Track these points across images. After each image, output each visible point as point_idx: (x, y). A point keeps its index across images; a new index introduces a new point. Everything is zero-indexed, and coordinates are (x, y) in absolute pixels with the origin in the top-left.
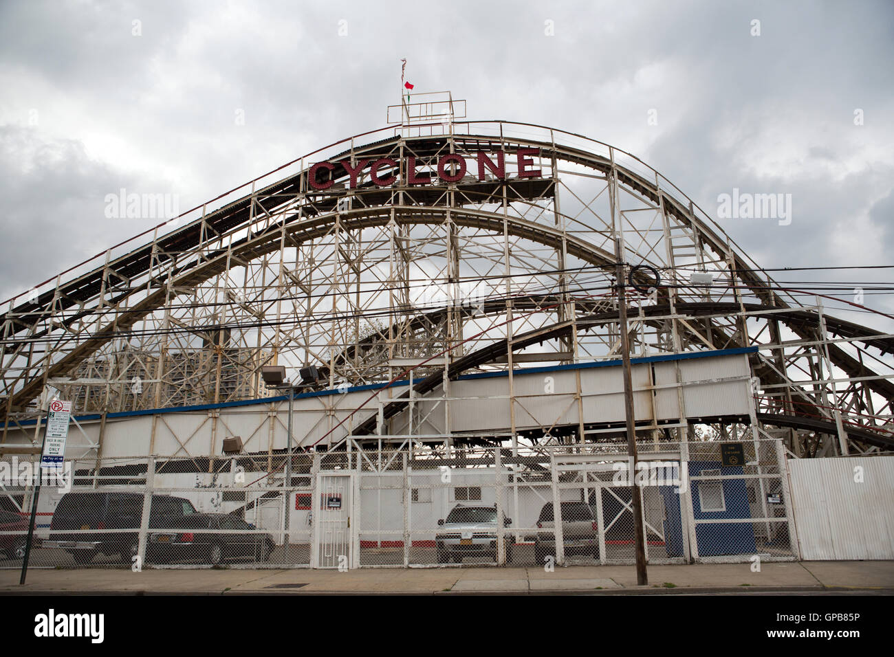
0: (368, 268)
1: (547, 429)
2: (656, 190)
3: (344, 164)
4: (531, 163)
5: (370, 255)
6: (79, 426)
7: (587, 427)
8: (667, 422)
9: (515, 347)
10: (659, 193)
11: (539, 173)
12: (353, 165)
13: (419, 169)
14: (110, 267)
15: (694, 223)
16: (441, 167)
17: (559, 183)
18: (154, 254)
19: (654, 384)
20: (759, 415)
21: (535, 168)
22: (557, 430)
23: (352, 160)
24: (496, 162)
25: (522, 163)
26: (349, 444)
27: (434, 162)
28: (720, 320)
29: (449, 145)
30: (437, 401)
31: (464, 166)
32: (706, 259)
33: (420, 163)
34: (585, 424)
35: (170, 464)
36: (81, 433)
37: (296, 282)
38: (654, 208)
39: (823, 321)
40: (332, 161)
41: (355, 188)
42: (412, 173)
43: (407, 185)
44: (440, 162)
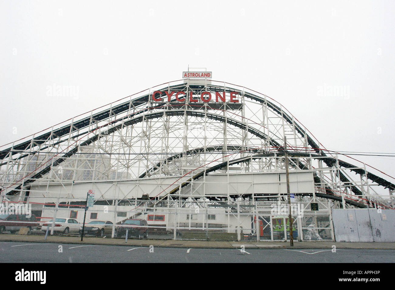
0: (172, 132)
1: (241, 195)
2: (280, 111)
3: (166, 92)
4: (235, 97)
5: (176, 127)
6: (63, 186)
7: (255, 195)
8: (284, 194)
9: (230, 165)
10: (281, 112)
11: (238, 101)
12: (169, 93)
13: (194, 96)
14: (73, 125)
15: (293, 123)
16: (202, 96)
17: (245, 105)
18: (91, 121)
19: (280, 181)
20: (316, 193)
21: (236, 99)
22: (244, 196)
23: (169, 91)
24: (222, 95)
25: (232, 97)
26: (168, 197)
27: (199, 94)
28: (301, 159)
29: (205, 88)
30: (201, 183)
31: (210, 96)
32: (297, 137)
33: (194, 94)
34: (254, 194)
35: (98, 201)
36: (64, 188)
37: (146, 136)
38: (279, 117)
39: (337, 162)
40: (161, 91)
41: (170, 101)
42: (191, 97)
43: (189, 102)
44: (202, 94)
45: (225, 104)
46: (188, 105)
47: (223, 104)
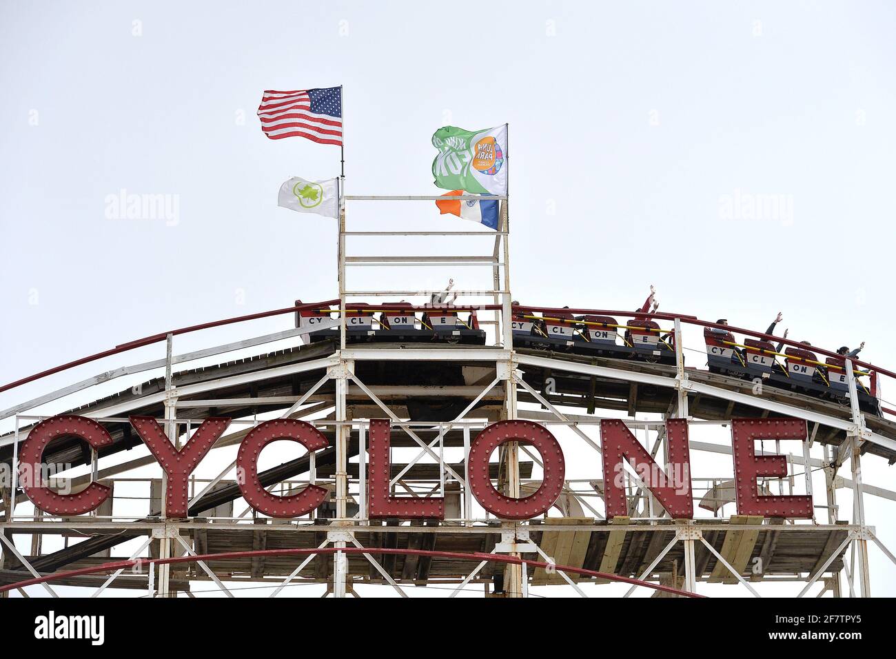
3: (142, 428)
4: (778, 466)
11: (804, 505)
13: (402, 456)
23: (170, 414)
27: (453, 438)
29: (502, 384)
31: (554, 457)
40: (100, 415)
41: (182, 518)
42: (381, 472)
43: (362, 515)
44: (472, 440)
45: (688, 536)
46: (350, 551)
47: (672, 535)
